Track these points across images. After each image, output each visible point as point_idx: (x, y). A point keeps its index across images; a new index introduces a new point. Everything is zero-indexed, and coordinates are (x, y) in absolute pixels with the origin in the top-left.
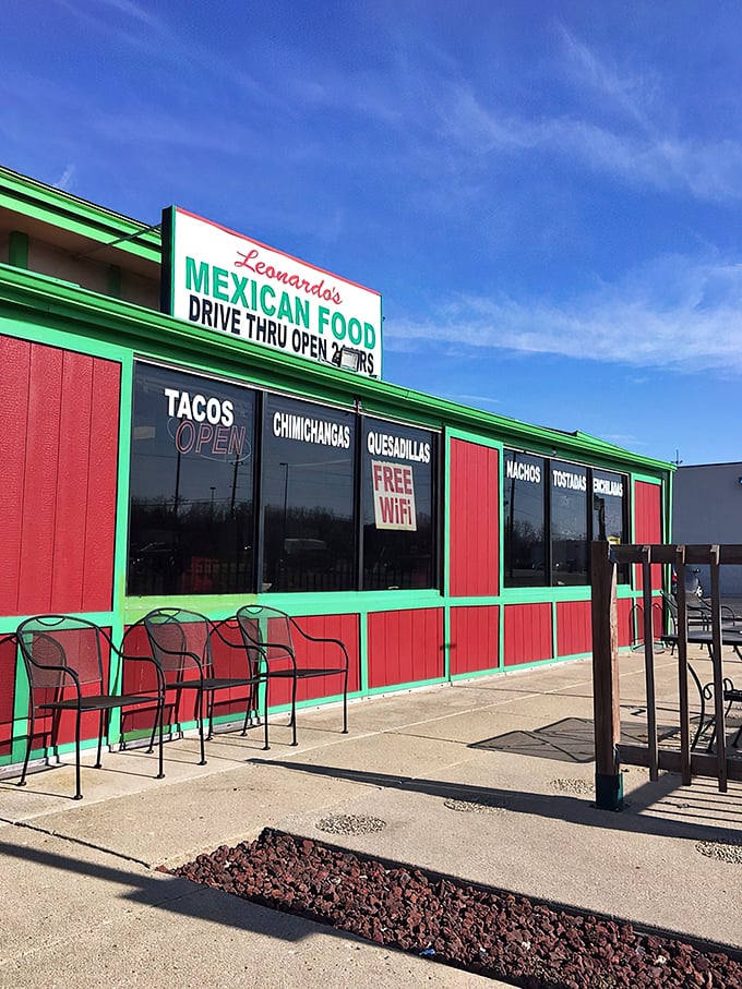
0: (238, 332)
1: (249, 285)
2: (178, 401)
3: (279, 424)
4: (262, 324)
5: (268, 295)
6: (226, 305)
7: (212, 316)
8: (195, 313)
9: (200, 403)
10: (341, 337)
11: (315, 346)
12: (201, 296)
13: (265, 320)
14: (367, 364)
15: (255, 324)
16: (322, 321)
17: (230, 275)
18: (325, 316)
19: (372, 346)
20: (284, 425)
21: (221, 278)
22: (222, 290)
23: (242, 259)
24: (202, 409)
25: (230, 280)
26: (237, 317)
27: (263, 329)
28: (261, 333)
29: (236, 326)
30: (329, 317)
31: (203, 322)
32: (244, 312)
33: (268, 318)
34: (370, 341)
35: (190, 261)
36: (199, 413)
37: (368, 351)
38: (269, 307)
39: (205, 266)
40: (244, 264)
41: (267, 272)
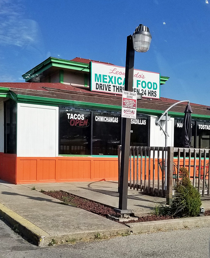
0: (110, 90)
1: (114, 78)
2: (70, 116)
3: (97, 118)
4: (118, 88)
5: (120, 79)
6: (106, 84)
7: (102, 87)
8: (97, 88)
9: (75, 116)
10: (145, 87)
11: (136, 91)
12: (99, 83)
13: (119, 86)
14: (154, 94)
15: (115, 88)
16: (138, 84)
17: (108, 76)
18: (139, 82)
19: (156, 89)
20: (98, 118)
21: (105, 77)
22: (105, 80)
23: (112, 71)
24: (76, 117)
25: (108, 78)
26: (110, 87)
27: (118, 89)
28: (117, 90)
29: (110, 89)
30: (140, 83)
31: (100, 89)
32: (112, 85)
33: (120, 86)
34: (155, 87)
35: (96, 75)
36: (75, 118)
37: (154, 91)
38: (120, 83)
39: (100, 75)
40: (112, 72)
41: (119, 73)
